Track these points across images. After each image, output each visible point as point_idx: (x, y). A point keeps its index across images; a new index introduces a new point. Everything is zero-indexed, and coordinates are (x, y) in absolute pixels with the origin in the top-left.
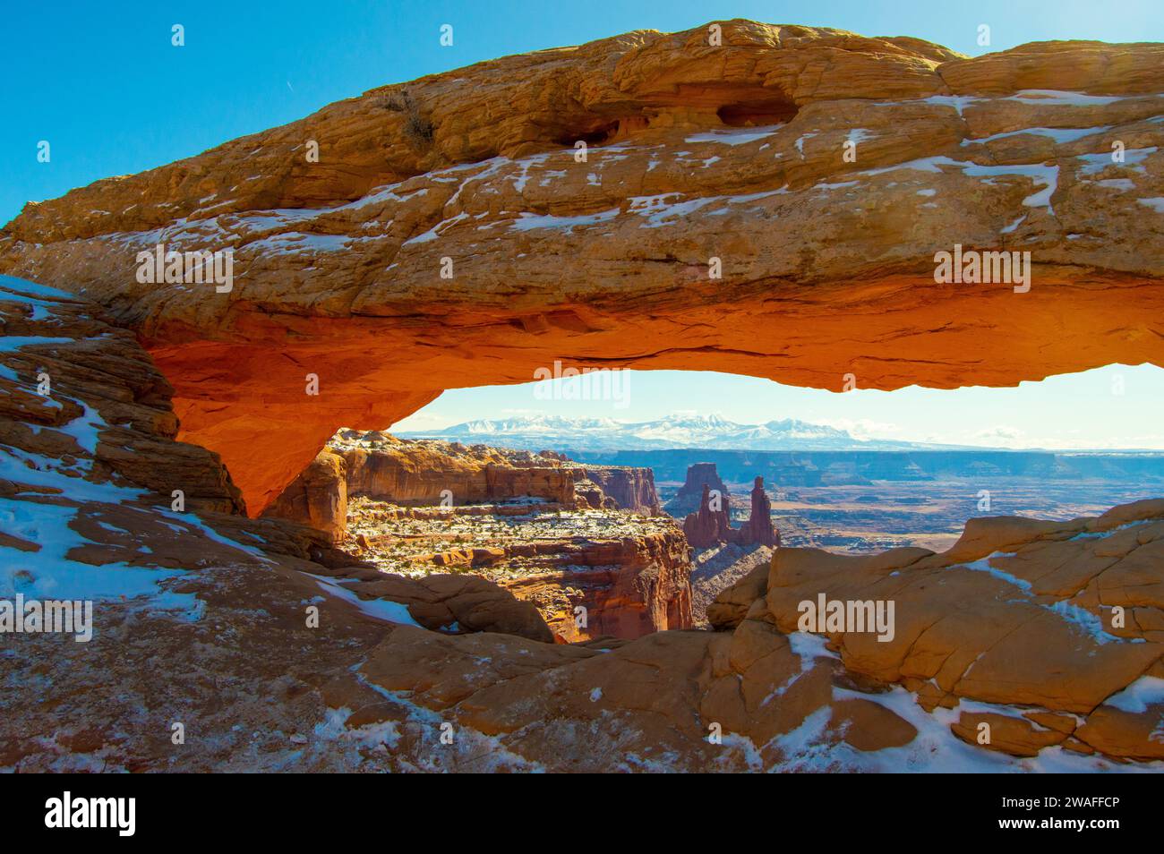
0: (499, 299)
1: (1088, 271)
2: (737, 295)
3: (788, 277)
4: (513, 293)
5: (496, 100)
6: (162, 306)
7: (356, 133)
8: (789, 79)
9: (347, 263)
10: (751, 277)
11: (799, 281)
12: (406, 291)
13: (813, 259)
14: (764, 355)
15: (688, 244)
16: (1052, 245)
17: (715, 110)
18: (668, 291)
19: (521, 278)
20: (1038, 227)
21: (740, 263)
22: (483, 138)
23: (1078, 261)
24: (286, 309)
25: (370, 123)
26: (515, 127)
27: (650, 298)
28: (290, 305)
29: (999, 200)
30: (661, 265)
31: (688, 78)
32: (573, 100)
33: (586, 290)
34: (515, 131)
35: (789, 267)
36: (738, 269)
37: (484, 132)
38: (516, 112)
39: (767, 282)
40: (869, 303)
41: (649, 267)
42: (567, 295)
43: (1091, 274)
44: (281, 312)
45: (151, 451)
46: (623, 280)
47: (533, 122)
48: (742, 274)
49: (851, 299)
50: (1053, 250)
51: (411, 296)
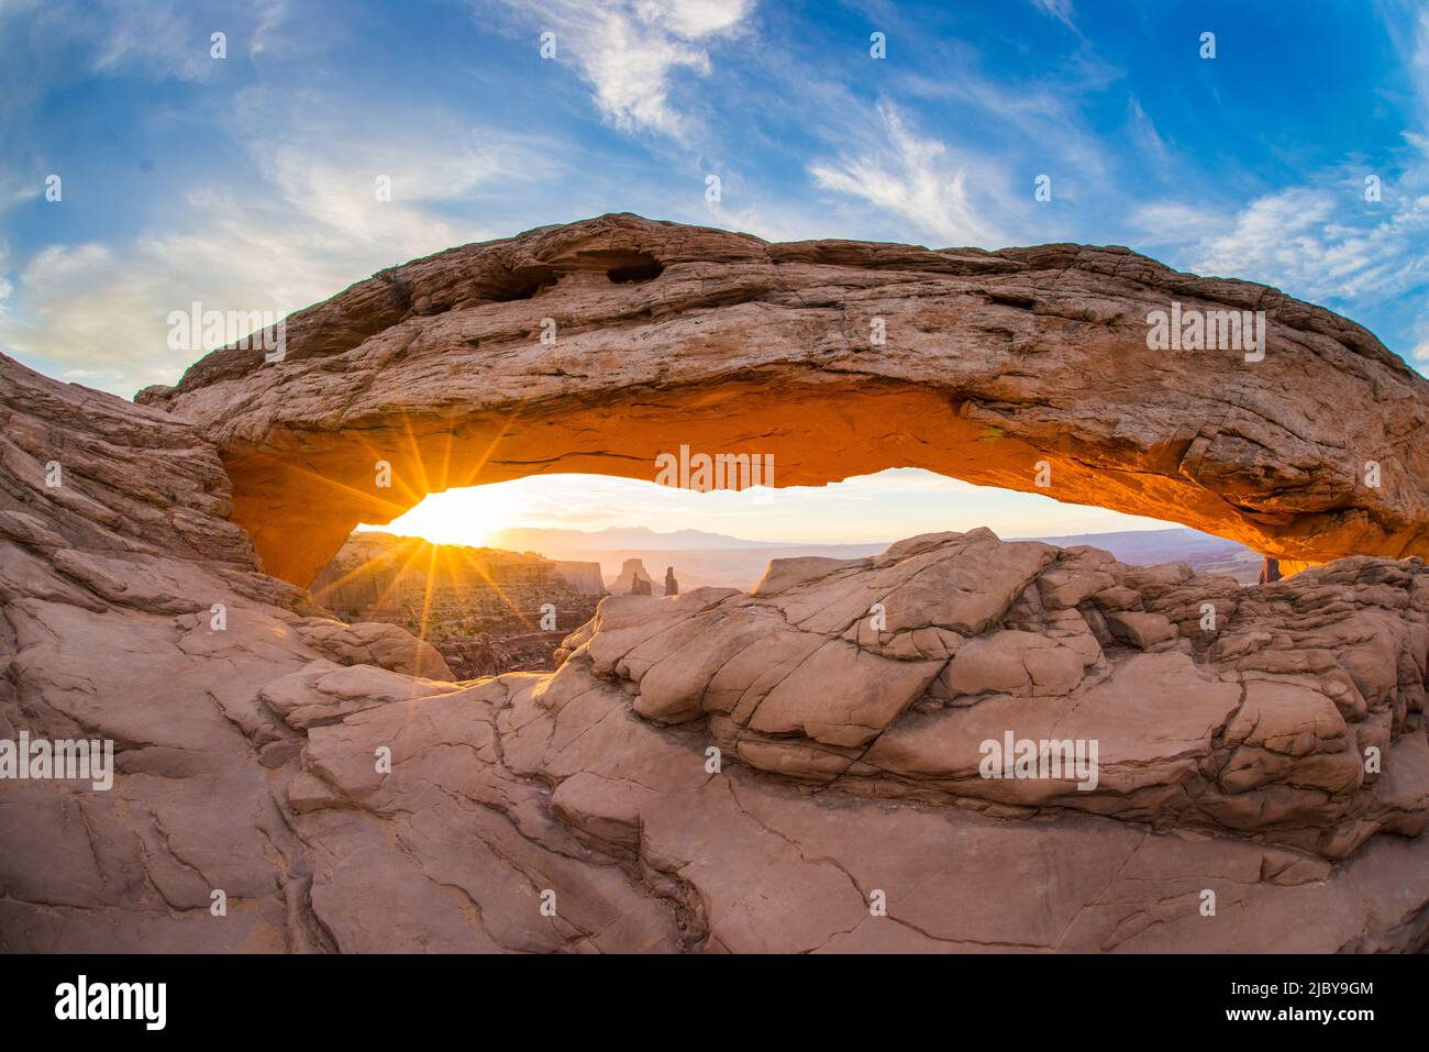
0: (435, 409)
1: (870, 377)
2: (610, 399)
3: (650, 384)
4: (445, 405)
5: (452, 269)
6: (234, 428)
7: (363, 301)
8: (658, 248)
9: (340, 390)
10: (620, 385)
11: (658, 387)
12: (374, 407)
13: (668, 370)
14: (643, 460)
15: (574, 363)
16: (844, 358)
17: (606, 272)
18: (557, 398)
19: (451, 393)
20: (834, 345)
21: (612, 374)
22: (442, 297)
23: (862, 370)
24: (302, 426)
25: (372, 293)
26: (464, 288)
27: (544, 404)
28: (304, 422)
29: (806, 327)
30: (553, 377)
31: (586, 249)
32: (505, 268)
33: (497, 399)
34: (463, 291)
35: (649, 376)
36: (612, 378)
37: (442, 293)
38: (466, 277)
39: (632, 388)
40: (713, 407)
41: (543, 379)
42: (483, 404)
43: (872, 379)
44: (299, 428)
45: (204, 525)
46: (524, 390)
47: (476, 284)
48: (613, 383)
49: (698, 404)
50: (845, 362)
51: (377, 410)
